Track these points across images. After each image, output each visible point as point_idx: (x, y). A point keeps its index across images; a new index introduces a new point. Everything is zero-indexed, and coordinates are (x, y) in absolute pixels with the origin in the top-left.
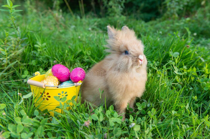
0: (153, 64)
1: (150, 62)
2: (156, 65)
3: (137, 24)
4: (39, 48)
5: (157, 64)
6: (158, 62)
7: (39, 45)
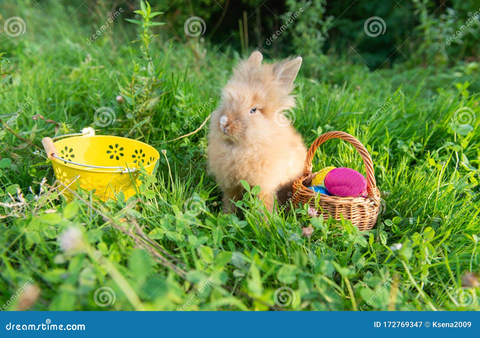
0: (407, 148)
1: (401, 144)
2: (415, 149)
3: (353, 72)
4: (181, 102)
5: (417, 148)
6: (419, 144)
7: (181, 96)
